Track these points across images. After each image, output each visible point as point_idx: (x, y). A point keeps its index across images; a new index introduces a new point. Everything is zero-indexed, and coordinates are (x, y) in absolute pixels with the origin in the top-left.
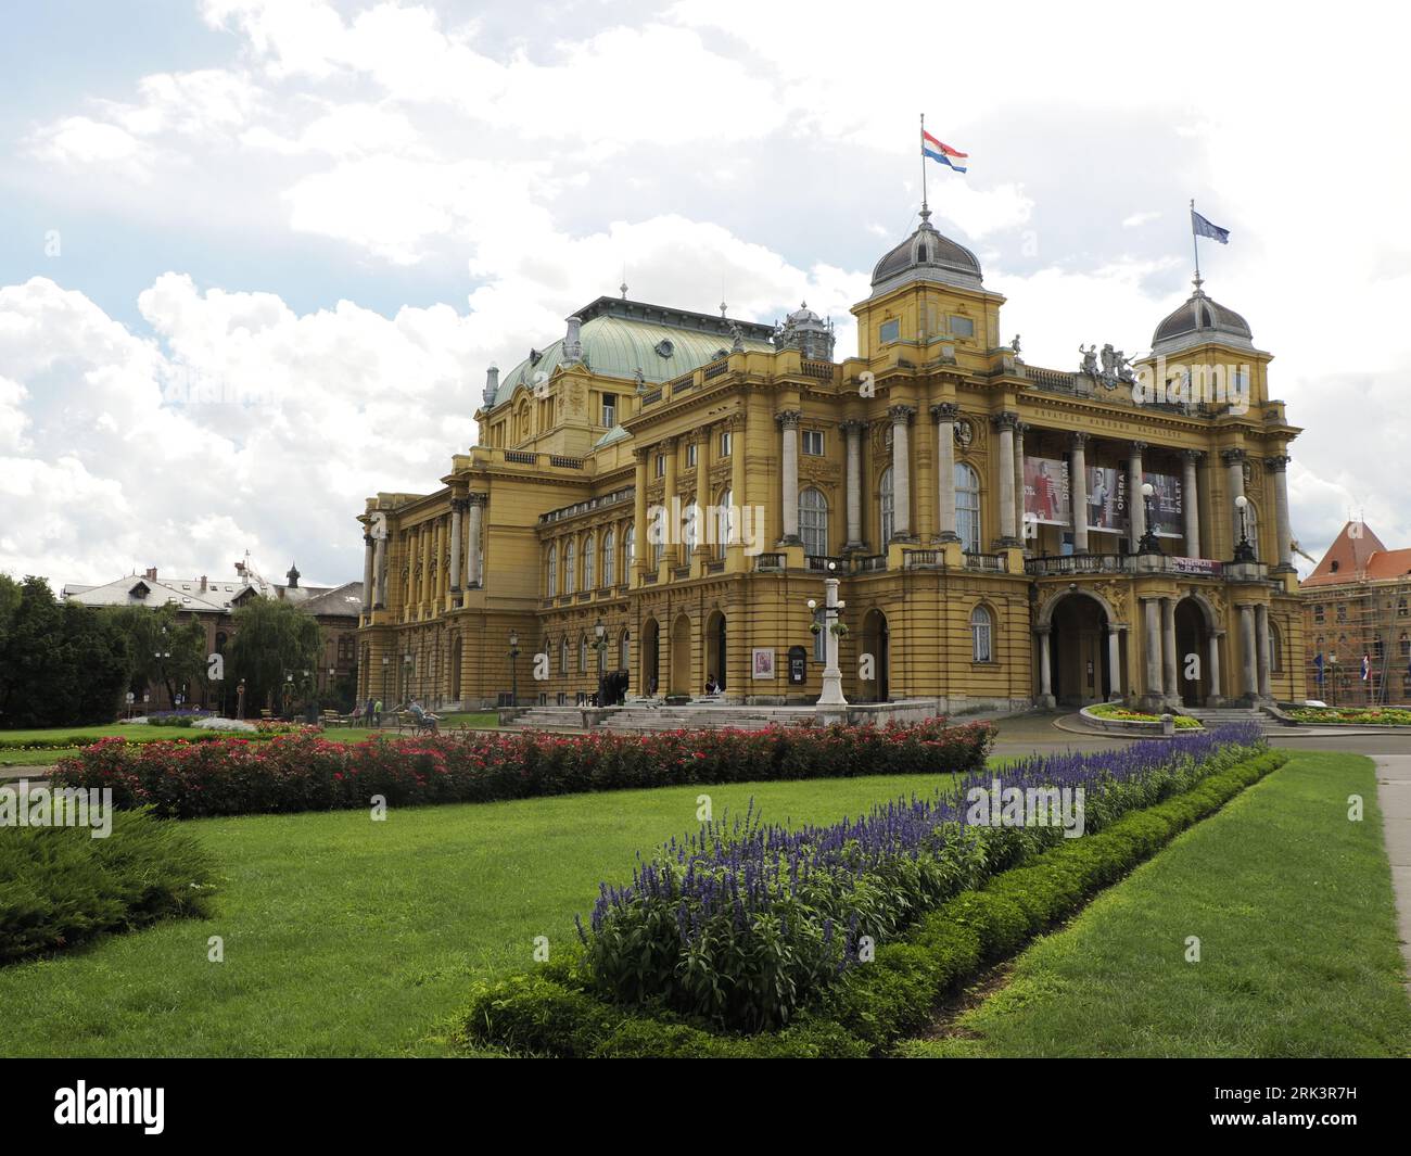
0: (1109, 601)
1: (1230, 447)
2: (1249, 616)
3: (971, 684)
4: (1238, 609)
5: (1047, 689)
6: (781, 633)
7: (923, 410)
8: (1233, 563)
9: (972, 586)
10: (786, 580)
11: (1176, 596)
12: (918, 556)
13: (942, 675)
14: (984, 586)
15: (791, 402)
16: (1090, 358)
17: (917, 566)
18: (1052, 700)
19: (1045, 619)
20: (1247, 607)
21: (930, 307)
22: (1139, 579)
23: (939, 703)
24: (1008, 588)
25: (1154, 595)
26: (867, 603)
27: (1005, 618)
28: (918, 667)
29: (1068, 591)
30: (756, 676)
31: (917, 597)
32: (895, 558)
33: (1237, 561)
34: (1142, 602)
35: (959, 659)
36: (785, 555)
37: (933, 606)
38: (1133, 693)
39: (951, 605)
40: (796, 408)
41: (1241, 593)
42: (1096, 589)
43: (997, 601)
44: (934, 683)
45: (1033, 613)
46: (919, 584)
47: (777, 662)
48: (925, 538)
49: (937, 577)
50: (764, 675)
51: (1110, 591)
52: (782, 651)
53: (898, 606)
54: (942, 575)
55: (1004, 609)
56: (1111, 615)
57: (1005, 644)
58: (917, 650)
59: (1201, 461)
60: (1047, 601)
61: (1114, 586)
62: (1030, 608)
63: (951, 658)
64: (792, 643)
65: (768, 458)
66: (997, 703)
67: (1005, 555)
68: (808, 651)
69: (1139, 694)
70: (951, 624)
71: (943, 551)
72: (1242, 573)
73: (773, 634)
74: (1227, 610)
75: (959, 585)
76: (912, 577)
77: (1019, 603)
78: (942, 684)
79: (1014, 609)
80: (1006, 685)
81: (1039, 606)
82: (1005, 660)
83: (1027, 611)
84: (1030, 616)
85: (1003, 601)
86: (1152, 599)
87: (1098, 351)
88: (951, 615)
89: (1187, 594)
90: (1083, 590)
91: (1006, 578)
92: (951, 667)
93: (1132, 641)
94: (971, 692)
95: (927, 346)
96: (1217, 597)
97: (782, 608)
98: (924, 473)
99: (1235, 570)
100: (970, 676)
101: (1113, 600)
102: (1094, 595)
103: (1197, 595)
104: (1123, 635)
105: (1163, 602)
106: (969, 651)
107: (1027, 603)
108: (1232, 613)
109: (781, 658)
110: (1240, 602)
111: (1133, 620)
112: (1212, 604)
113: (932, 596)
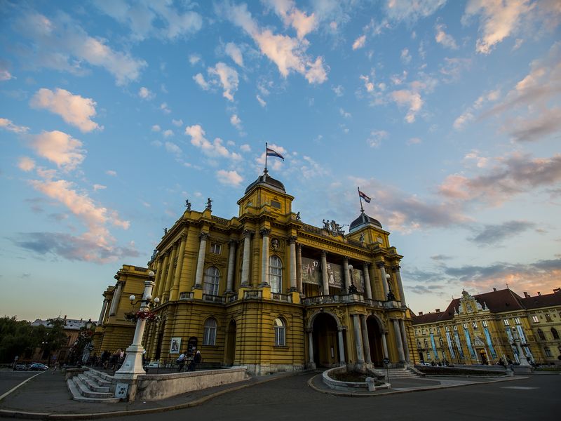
0: (337, 315)
1: (379, 261)
2: (397, 324)
3: (273, 357)
4: (392, 321)
5: (312, 360)
6: (186, 330)
7: (257, 232)
8: (388, 301)
9: (275, 308)
10: (192, 304)
11: (367, 314)
12: (251, 293)
13: (258, 352)
14: (281, 309)
15: (206, 229)
16: (327, 225)
17: (249, 298)
18: (314, 365)
19: (309, 325)
20: (396, 320)
21: (262, 195)
22: (350, 305)
23: (255, 367)
24: (292, 310)
25: (357, 312)
26: (230, 316)
27: (291, 324)
28: (247, 348)
29: (319, 312)
30: (171, 352)
31: (248, 312)
32: (241, 295)
33: (389, 300)
34: (352, 316)
35: (267, 344)
36: (193, 293)
37: (255, 317)
38: (351, 362)
39: (264, 317)
40: (207, 232)
41: (392, 314)
42: (331, 310)
43: (287, 316)
44: (253, 357)
45: (305, 322)
46: (249, 306)
47: (182, 345)
48: (255, 286)
49: (258, 303)
50: (174, 352)
51: (338, 311)
52: (185, 339)
53: (240, 317)
54: (261, 302)
55: (290, 320)
56: (339, 323)
57: (291, 337)
58: (247, 339)
59: (370, 266)
60: (311, 316)
61: (339, 309)
62: (304, 320)
63: (263, 343)
64: (191, 335)
65: (193, 252)
66: (287, 367)
67: (291, 295)
68: (199, 339)
69: (354, 362)
70: (264, 326)
71: (262, 291)
72: (392, 305)
73: (182, 330)
74: (387, 321)
75: (269, 307)
76: (247, 303)
77: (298, 317)
78: (258, 357)
79: (295, 320)
80: (291, 358)
81: (308, 319)
82: (291, 345)
83: (302, 321)
84: (304, 324)
85: (290, 316)
86: (356, 315)
87: (329, 223)
88: (264, 321)
89: (371, 314)
90: (327, 311)
91: (292, 306)
92: (263, 348)
93: (348, 335)
94: (273, 362)
95: (260, 209)
96: (382, 316)
97: (188, 317)
98: (256, 257)
99: (389, 304)
100: (273, 353)
101: (339, 315)
102: (330, 313)
103: (375, 314)
104: (344, 332)
105: (361, 316)
106: (273, 340)
107: (302, 317)
108: (389, 323)
109: (184, 343)
110: (393, 318)
111: (348, 325)
112: (381, 318)
113: (255, 312)
